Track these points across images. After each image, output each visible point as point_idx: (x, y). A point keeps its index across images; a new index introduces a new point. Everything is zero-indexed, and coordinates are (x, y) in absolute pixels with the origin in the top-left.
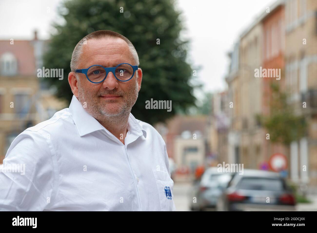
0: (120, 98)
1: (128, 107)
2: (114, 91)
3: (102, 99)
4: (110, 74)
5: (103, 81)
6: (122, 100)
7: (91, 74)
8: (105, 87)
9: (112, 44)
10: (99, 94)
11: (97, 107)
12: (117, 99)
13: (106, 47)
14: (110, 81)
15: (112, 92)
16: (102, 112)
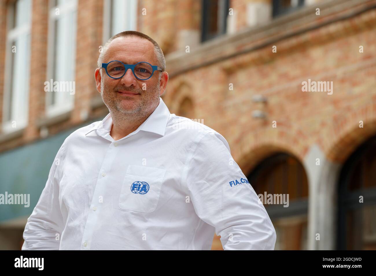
0: (138, 95)
1: (144, 105)
2: (131, 88)
3: (119, 94)
4: (129, 71)
5: (121, 78)
6: (139, 98)
7: (112, 70)
8: (122, 84)
9: (136, 42)
10: (116, 89)
11: (113, 102)
12: (134, 97)
13: (129, 44)
14: (128, 77)
15: (129, 88)
16: (118, 107)
